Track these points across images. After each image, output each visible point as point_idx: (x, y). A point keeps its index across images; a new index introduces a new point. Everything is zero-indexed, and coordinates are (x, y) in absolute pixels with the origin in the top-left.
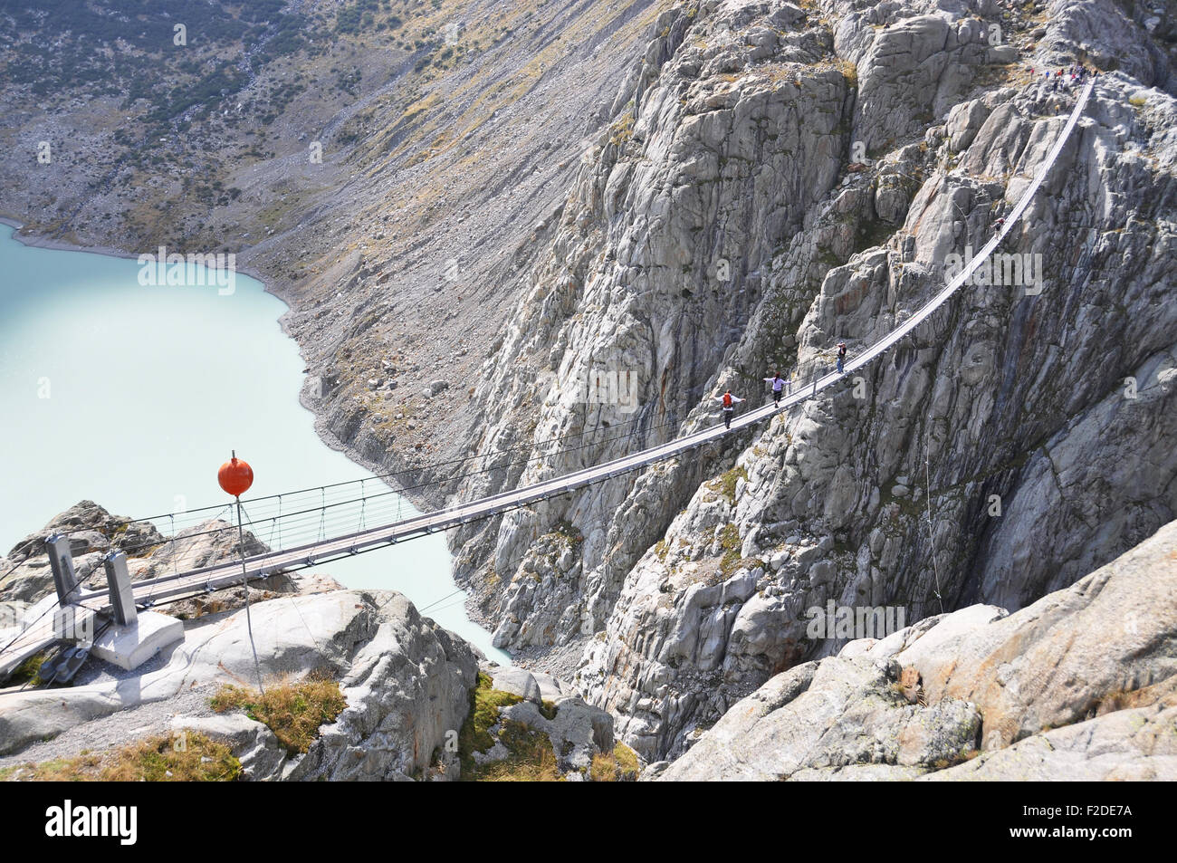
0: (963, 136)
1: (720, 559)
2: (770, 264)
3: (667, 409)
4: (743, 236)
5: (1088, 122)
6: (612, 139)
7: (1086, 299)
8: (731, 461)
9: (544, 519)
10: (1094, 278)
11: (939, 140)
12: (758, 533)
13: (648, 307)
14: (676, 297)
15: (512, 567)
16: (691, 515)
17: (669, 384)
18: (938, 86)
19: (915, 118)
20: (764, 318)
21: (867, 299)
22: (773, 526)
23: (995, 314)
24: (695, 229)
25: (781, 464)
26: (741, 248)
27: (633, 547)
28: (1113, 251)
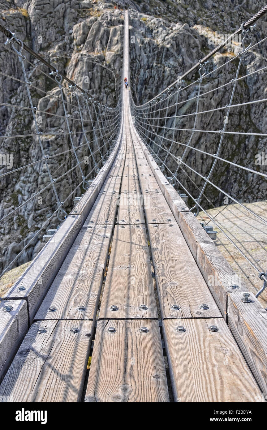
0: (81, 39)
1: (19, 231)
2: (10, 102)
5: (131, 27)
8: (12, 189)
10: (146, 89)
11: (72, 40)
12: (33, 216)
18: (64, 19)
19: (58, 33)
20: (13, 125)
21: (59, 109)
22: (39, 211)
25: (37, 185)
28: (151, 77)
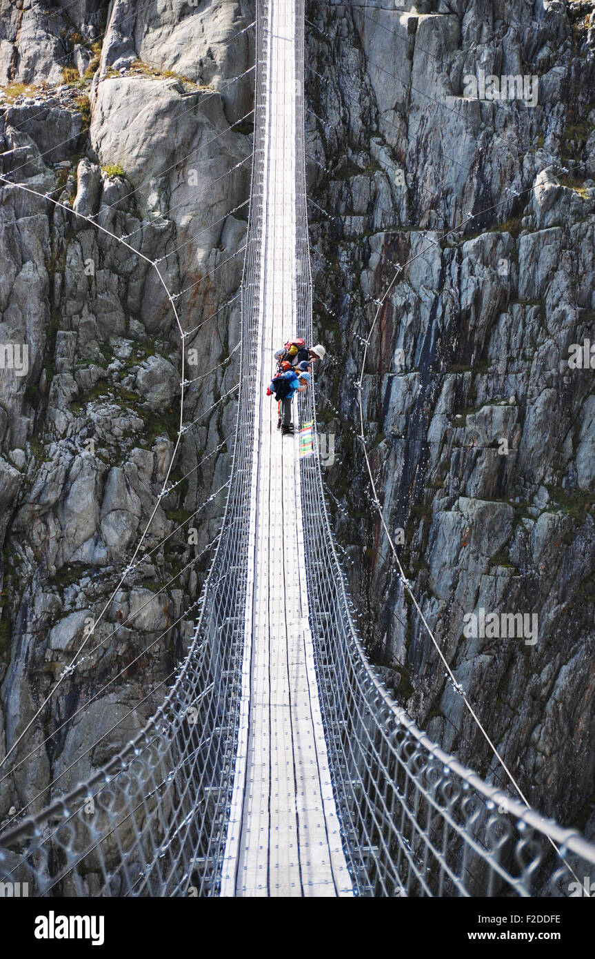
7: (450, 480)
23: (145, 581)
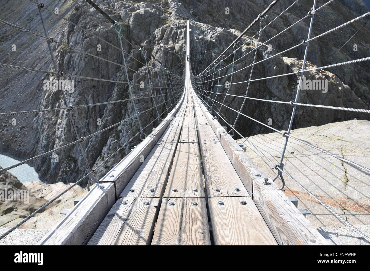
0: (160, 37)
1: (120, 156)
2: (116, 76)
3: (94, 119)
4: (107, 69)
5: (191, 30)
6: (62, 50)
8: (116, 129)
9: (64, 157)
10: (200, 66)
11: (155, 37)
13: (83, 92)
14: (91, 88)
15: (57, 172)
16: (108, 146)
17: (93, 113)
18: (150, 26)
19: (146, 34)
20: (117, 90)
21: (145, 79)
22: (133, 143)
24: (93, 69)
25: (132, 127)
26: (107, 72)
27: (93, 158)
28: (203, 59)
